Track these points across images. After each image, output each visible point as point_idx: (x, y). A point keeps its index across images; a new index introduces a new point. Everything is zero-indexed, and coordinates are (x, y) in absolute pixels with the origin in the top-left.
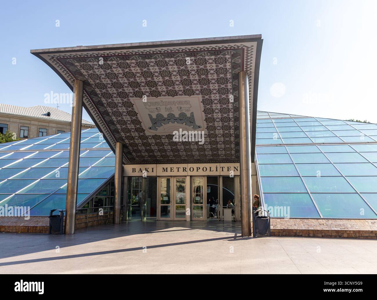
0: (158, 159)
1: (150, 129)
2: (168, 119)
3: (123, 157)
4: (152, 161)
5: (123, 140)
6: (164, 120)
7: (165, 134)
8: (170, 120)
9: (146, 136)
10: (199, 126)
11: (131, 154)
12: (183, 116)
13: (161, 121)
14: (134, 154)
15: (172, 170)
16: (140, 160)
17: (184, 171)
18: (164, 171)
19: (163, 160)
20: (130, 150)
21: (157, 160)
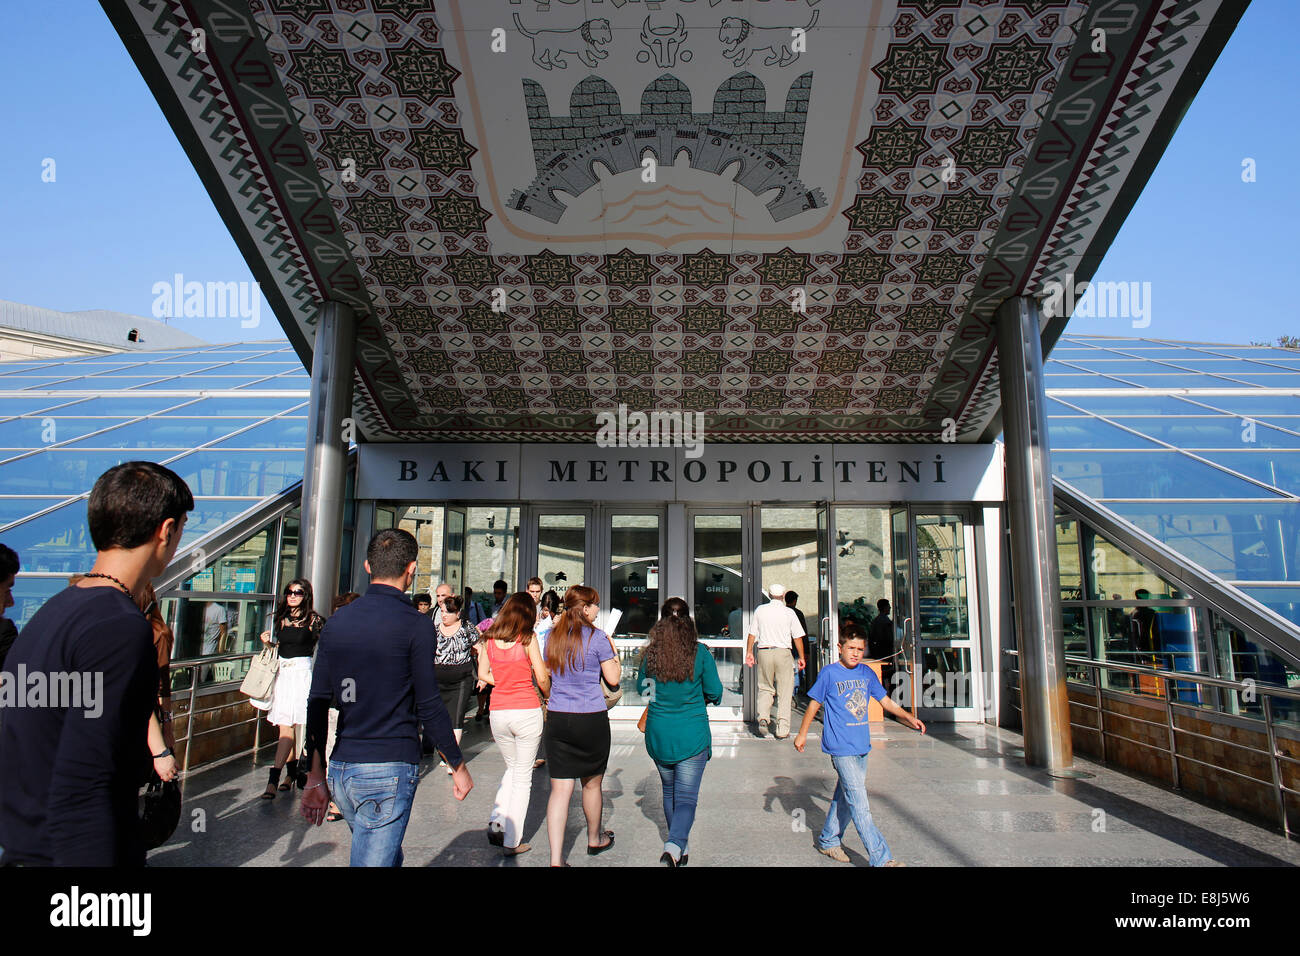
0: (534, 411)
1: (519, 207)
2: (637, 128)
3: (357, 396)
4: (500, 421)
5: (357, 285)
6: (615, 137)
7: (599, 249)
8: (651, 134)
9: (490, 258)
10: (810, 196)
11: (396, 378)
12: (741, 108)
13: (596, 144)
14: (413, 380)
15: (598, 474)
16: (441, 416)
17: (655, 479)
18: (556, 476)
19: (556, 420)
20: (393, 354)
21: (530, 418)
